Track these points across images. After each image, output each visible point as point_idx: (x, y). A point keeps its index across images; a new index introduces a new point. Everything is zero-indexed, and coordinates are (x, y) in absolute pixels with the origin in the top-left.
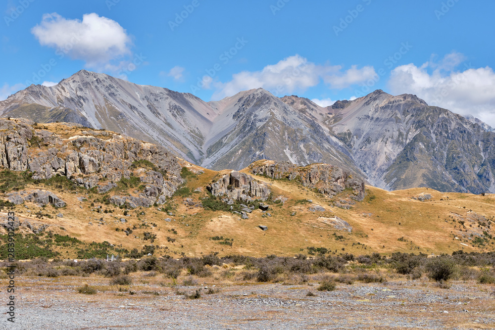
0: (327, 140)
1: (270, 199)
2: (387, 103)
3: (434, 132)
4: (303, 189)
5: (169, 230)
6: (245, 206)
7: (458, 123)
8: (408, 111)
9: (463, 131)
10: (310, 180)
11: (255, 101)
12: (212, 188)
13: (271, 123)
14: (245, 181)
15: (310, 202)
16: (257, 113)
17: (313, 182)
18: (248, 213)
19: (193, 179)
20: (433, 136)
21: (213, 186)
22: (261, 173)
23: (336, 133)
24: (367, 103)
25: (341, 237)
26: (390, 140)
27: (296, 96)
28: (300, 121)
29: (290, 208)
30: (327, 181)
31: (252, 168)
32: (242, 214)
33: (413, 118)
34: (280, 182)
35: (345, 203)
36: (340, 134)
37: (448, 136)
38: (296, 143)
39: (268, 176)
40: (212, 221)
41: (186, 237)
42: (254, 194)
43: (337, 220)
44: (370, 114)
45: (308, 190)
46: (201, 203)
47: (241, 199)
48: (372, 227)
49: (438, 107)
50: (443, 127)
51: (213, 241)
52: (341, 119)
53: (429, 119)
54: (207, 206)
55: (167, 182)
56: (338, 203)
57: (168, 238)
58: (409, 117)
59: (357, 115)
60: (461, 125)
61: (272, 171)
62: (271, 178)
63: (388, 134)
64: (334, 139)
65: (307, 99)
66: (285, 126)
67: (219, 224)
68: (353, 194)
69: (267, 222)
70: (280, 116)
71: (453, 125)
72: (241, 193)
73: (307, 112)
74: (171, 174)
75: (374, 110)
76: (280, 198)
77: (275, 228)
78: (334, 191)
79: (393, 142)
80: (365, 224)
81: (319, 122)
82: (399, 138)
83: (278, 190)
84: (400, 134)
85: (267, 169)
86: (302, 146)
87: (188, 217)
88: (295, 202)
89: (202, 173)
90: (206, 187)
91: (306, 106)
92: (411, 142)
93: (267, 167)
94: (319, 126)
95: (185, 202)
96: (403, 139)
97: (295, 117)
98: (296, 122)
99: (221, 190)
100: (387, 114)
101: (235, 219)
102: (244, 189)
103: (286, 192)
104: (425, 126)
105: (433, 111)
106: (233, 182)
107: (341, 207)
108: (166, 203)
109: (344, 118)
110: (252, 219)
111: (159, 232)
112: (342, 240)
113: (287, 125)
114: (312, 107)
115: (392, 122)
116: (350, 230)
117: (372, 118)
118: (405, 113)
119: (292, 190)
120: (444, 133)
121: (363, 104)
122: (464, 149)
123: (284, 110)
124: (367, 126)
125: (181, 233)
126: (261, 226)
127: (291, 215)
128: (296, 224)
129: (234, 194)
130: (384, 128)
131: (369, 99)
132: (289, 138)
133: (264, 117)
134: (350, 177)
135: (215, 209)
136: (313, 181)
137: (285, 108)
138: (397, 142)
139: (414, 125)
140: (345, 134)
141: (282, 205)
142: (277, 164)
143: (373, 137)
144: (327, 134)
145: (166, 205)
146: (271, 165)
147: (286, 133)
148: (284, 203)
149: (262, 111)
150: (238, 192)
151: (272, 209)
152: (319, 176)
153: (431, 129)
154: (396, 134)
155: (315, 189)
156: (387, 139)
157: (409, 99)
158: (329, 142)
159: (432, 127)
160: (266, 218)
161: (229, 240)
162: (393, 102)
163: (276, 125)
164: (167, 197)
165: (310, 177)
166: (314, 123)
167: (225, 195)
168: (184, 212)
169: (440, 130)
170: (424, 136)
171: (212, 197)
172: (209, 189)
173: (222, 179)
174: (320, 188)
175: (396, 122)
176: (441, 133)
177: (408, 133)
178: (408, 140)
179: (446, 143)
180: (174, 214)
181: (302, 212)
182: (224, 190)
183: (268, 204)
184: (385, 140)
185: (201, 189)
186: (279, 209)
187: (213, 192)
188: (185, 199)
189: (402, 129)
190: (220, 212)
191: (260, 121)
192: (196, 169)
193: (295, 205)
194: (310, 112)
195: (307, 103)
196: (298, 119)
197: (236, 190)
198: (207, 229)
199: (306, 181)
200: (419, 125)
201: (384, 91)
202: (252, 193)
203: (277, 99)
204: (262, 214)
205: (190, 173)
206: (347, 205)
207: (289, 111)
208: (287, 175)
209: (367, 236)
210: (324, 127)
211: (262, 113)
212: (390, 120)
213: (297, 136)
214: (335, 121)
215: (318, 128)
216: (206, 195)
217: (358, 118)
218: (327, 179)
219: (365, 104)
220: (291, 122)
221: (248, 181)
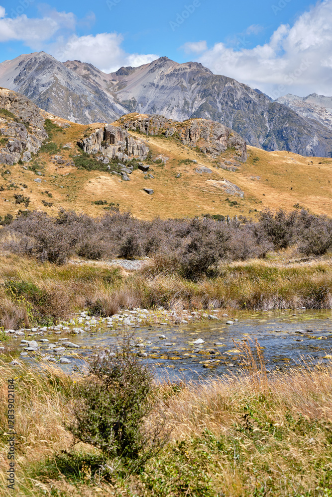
0: (112, 107)
1: (149, 158)
2: (172, 70)
3: (220, 102)
4: (183, 148)
5: (42, 193)
6: (124, 166)
7: (243, 93)
8: (193, 79)
9: (249, 101)
10: (190, 137)
11: (37, 65)
12: (84, 144)
13: (54, 89)
14: (121, 136)
15: (195, 163)
16: (40, 77)
17: (193, 140)
18: (128, 174)
19: (59, 133)
20: (219, 105)
21: (85, 142)
22: (134, 128)
23: (121, 100)
24: (152, 71)
25: (235, 203)
26: (175, 108)
27: (79, 61)
28: (84, 87)
29: (174, 169)
30: (208, 139)
31: (122, 122)
32: (122, 174)
33: (199, 86)
34: (156, 140)
35: (230, 164)
36: (124, 102)
37: (234, 106)
38: (80, 110)
39: (142, 132)
40: (90, 182)
41: (63, 201)
42: (131, 152)
43: (226, 183)
44: (155, 82)
45: (189, 149)
46: (72, 161)
47: (117, 157)
48: (263, 192)
49: (224, 76)
50: (228, 96)
51: (97, 206)
52: (125, 86)
53: (215, 88)
54: (80, 165)
55: (31, 136)
56: (223, 164)
57: (43, 202)
58: (194, 86)
59: (141, 83)
60: (247, 95)
61: (146, 126)
62: (145, 134)
63: (173, 103)
64: (119, 107)
65: (90, 65)
66: (69, 92)
67: (99, 187)
68: (237, 154)
69: (152, 185)
70: (64, 81)
71: (239, 95)
72: (116, 150)
73: (90, 78)
74: (34, 127)
75: (159, 77)
76: (160, 157)
77: (162, 192)
78: (217, 151)
79: (179, 111)
80: (254, 188)
81: (103, 88)
82: (184, 107)
83: (157, 148)
84: (186, 103)
85: (140, 124)
86: (87, 113)
87: (60, 177)
88: (178, 163)
89: (68, 126)
90: (76, 143)
91: (89, 72)
92: (197, 111)
93: (140, 121)
94: (103, 93)
95: (53, 160)
96: (188, 108)
97: (79, 82)
98: (81, 88)
99: (94, 146)
100: (172, 82)
101: (115, 180)
102: (120, 146)
103: (167, 151)
104: (211, 95)
105: (220, 80)
106: (108, 137)
107: (226, 169)
108: (32, 161)
109: (128, 85)
110: (134, 181)
111: (32, 195)
112: (237, 206)
113: (72, 91)
114: (95, 73)
115: (178, 91)
116: (242, 195)
117: (158, 86)
118: (190, 82)
119: (171, 148)
120: (230, 103)
121: (147, 71)
122: (249, 119)
123: (68, 75)
124: (152, 94)
125: (56, 196)
126: (146, 188)
127: (176, 177)
128: (182, 187)
129: (109, 151)
130: (170, 97)
131: (153, 66)
132: (73, 104)
133: (47, 81)
134: (231, 135)
135: (90, 168)
136: (193, 138)
137: (69, 73)
138: (183, 111)
139: (200, 94)
140: (130, 101)
141: (163, 165)
142: (151, 118)
143: (158, 106)
144: (112, 101)
145: (32, 163)
146: (145, 119)
147: (71, 99)
148: (165, 163)
149: (45, 76)
150: (114, 150)
151: (153, 170)
152: (200, 133)
153: (217, 98)
154: (182, 103)
155: (196, 147)
156: (173, 108)
157: (195, 67)
158: (114, 110)
159: (218, 96)
160: (148, 180)
161: (114, 204)
162: (179, 70)
163: (60, 91)
164: (32, 153)
165: (190, 134)
166: (99, 89)
167: (99, 153)
168: (53, 171)
169: (226, 100)
170: (211, 106)
171: (84, 154)
172: (81, 146)
173: (95, 134)
174: (201, 146)
175: (182, 90)
176: (227, 103)
177: (193, 102)
178: (194, 109)
179: (231, 113)
180: (43, 174)
181: (188, 174)
182: (97, 147)
183: (148, 163)
184: (170, 108)
185: (71, 145)
186: (161, 170)
187: (85, 148)
188: (53, 156)
189: (188, 98)
190: (96, 172)
191: (43, 86)
192: (61, 122)
193: (179, 165)
194: (94, 78)
195: (90, 68)
196: (82, 85)
197: (111, 147)
198: (86, 191)
199: (186, 139)
200: (205, 94)
201: (169, 58)
202: (129, 150)
203: (60, 63)
204: (143, 175)
205: (56, 126)
206: (232, 166)
207: (72, 76)
208: (164, 131)
209: (261, 202)
210: (108, 94)
211: (45, 78)
212: (175, 88)
213: (81, 102)
214: (120, 88)
215: (103, 94)
216: (77, 152)
217: (143, 85)
218: (208, 137)
219: (150, 71)
220: (75, 87)
221: (124, 137)
